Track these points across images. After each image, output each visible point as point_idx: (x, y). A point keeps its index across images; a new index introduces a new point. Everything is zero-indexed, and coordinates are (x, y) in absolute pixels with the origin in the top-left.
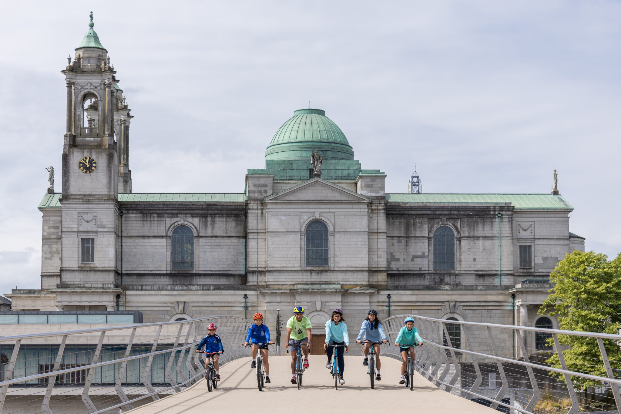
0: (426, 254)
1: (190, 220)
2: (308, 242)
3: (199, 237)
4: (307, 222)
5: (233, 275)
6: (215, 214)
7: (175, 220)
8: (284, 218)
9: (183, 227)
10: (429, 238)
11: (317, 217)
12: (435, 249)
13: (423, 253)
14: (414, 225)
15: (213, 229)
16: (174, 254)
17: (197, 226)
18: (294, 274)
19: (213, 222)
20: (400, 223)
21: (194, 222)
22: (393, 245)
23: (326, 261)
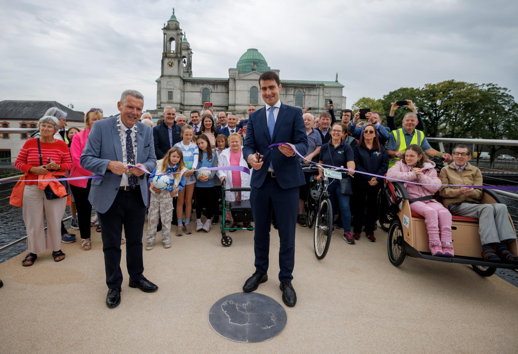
0: (293, 101)
1: (209, 86)
2: (251, 94)
3: (212, 92)
4: (250, 87)
5: (224, 106)
6: (218, 84)
7: (203, 86)
8: (242, 85)
9: (206, 88)
10: (294, 95)
11: (254, 85)
12: (296, 99)
13: (292, 100)
14: (289, 90)
15: (217, 90)
16: (203, 98)
17: (211, 88)
18: (245, 106)
19: (217, 87)
20: (284, 90)
21: (210, 87)
22: (281, 97)
23: (257, 101)
